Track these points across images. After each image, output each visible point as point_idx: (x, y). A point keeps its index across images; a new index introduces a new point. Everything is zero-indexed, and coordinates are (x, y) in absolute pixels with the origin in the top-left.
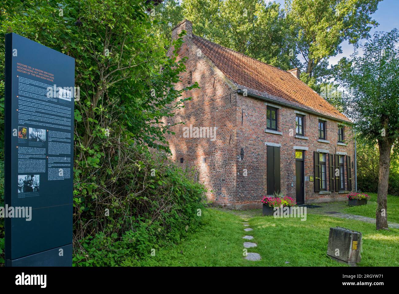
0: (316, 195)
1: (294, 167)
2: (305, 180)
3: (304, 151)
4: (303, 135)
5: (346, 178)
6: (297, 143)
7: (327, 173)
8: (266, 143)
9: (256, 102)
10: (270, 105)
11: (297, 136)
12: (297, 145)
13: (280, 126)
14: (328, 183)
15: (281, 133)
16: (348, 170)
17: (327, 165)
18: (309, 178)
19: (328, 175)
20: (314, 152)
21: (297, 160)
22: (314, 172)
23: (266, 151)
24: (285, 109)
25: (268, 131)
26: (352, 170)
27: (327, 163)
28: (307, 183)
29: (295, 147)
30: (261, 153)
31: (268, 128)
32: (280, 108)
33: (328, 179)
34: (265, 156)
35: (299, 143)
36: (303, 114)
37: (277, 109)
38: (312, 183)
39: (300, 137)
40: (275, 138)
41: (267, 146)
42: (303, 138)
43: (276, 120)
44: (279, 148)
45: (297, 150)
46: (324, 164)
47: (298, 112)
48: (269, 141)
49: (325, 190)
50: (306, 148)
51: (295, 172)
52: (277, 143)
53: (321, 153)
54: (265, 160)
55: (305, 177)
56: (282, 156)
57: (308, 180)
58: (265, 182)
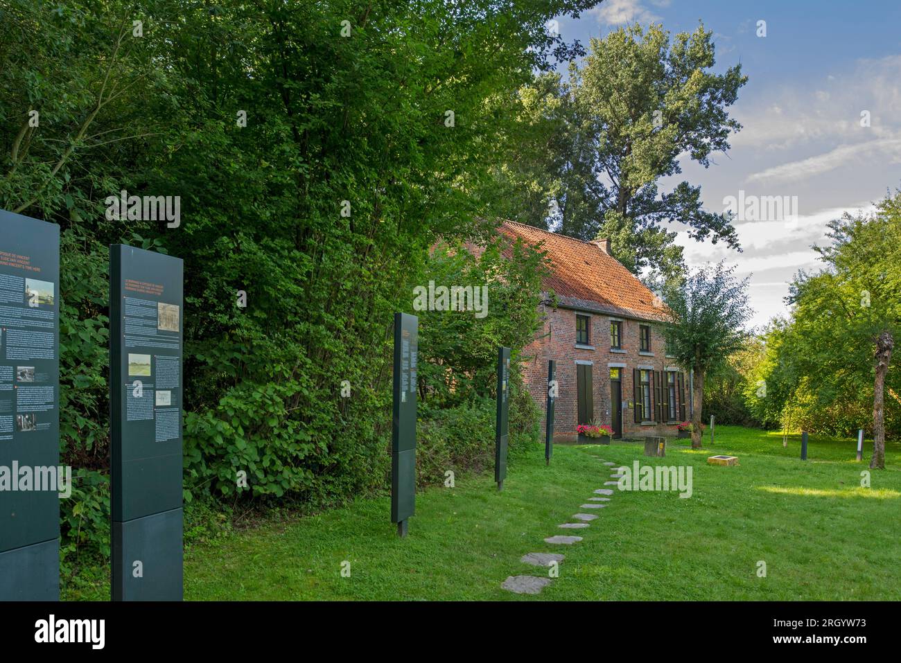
0: (637, 427)
1: (608, 390)
2: (623, 407)
3: (620, 369)
4: (619, 347)
5: (677, 403)
6: (613, 359)
7: (652, 396)
8: (576, 361)
9: (564, 312)
10: (580, 313)
11: (612, 351)
12: (612, 362)
13: (592, 339)
14: (652, 411)
15: (593, 348)
16: (681, 392)
17: (651, 387)
18: (628, 404)
19: (652, 400)
20: (634, 369)
21: (613, 381)
22: (634, 395)
23: (576, 371)
24: (598, 317)
25: (577, 346)
26: (686, 392)
27: (651, 383)
28: (626, 410)
29: (610, 365)
30: (570, 374)
31: (578, 343)
32: (591, 315)
33: (652, 405)
34: (575, 377)
35: (615, 359)
36: (619, 320)
37: (587, 318)
38: (632, 411)
39: (616, 351)
40: (586, 354)
41: (578, 365)
42: (620, 351)
43: (587, 330)
44: (591, 366)
45: (612, 368)
46: (648, 384)
47: (614, 319)
48: (579, 359)
49: (649, 419)
50: (624, 365)
51: (610, 396)
52: (589, 360)
53: (643, 370)
54: (575, 382)
55: (623, 403)
56: (595, 376)
57: (627, 406)
58: (575, 409)
